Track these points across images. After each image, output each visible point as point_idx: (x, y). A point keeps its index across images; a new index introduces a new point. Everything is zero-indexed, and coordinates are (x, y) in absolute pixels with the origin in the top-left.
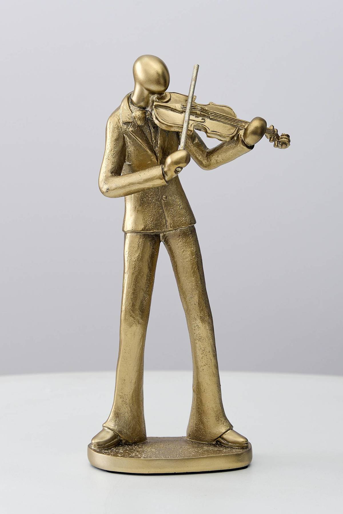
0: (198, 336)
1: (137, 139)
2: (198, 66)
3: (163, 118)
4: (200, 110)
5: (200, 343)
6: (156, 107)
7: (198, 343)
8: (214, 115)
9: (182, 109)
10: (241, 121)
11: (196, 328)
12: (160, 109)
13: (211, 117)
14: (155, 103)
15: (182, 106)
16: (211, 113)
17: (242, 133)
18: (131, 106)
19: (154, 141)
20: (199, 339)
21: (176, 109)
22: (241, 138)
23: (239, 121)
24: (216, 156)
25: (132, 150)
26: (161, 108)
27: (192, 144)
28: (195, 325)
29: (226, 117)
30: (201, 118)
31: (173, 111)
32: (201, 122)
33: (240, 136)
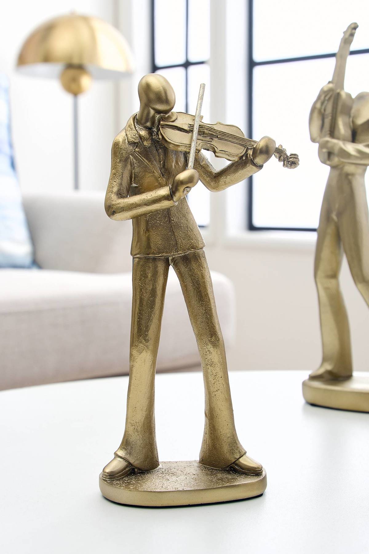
0: (209, 361)
1: (143, 160)
4: (208, 129)
5: (212, 368)
6: (163, 126)
7: (209, 368)
8: (222, 134)
9: (189, 128)
11: (208, 353)
13: (219, 136)
14: (161, 123)
15: (189, 125)
16: (219, 132)
17: (250, 152)
18: (136, 126)
20: (211, 364)
21: (183, 129)
22: (250, 157)
24: (225, 177)
25: (139, 172)
26: (168, 127)
30: (209, 138)
31: (181, 131)
32: (209, 142)
33: (249, 155)
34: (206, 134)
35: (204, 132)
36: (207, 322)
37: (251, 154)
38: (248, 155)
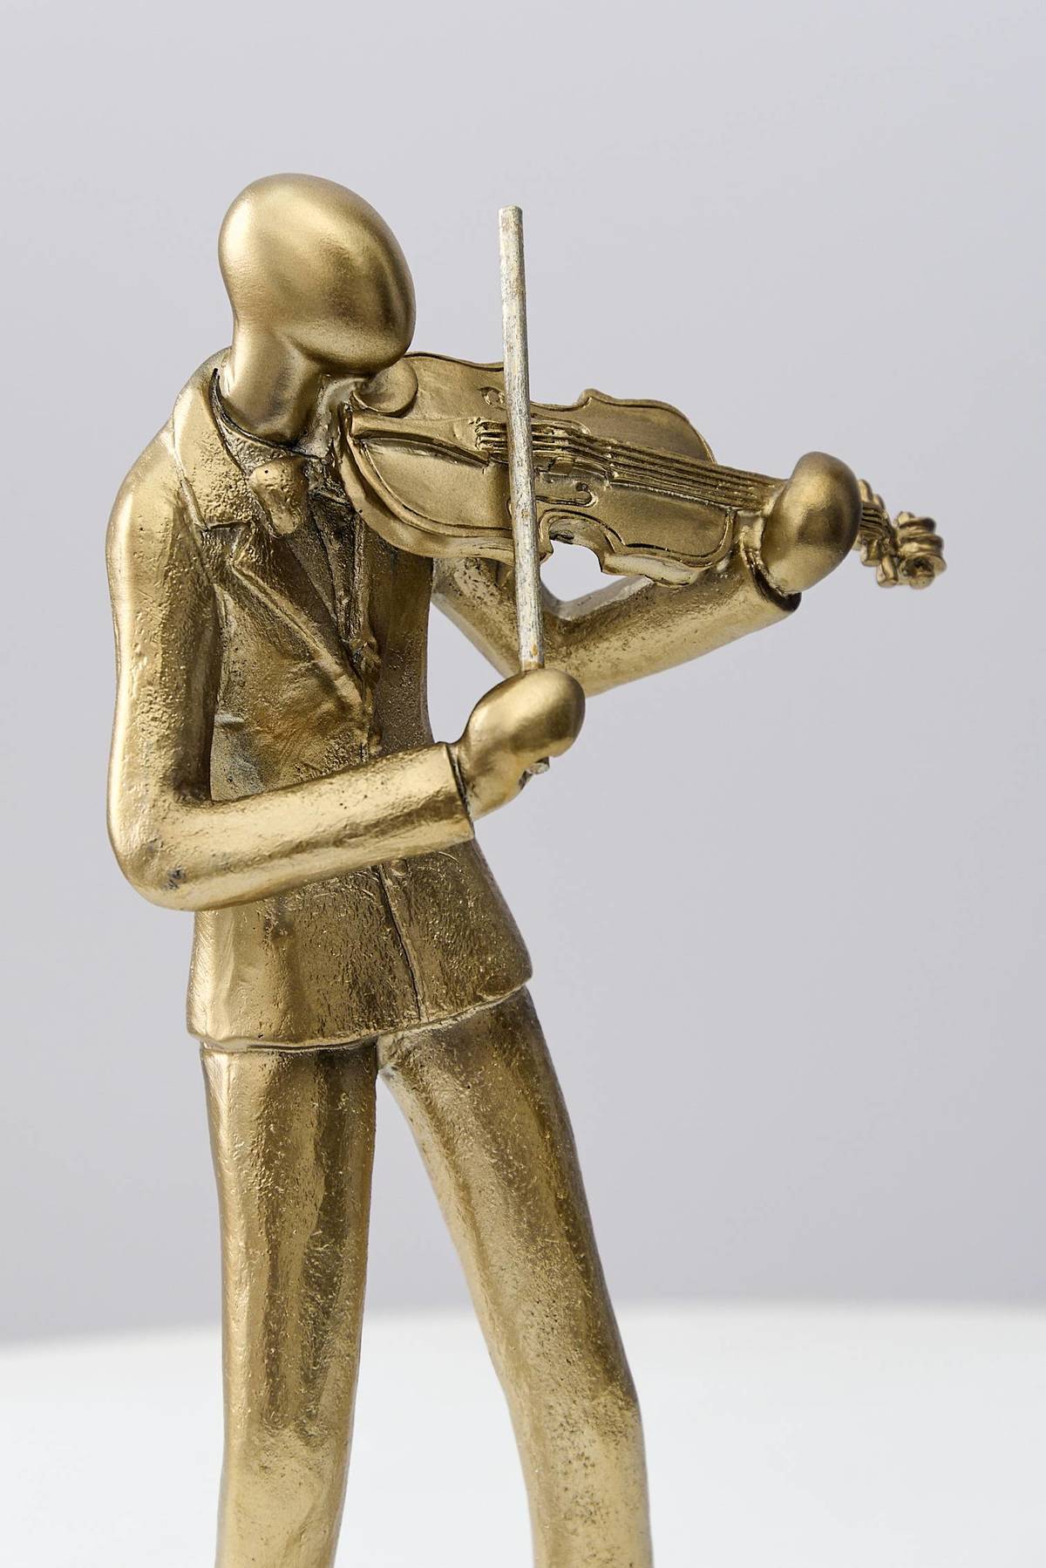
0: (582, 1502)
1: (273, 602)
2: (519, 212)
3: (409, 502)
4: (566, 444)
5: (592, 1529)
6: (364, 437)
7: (581, 1530)
8: (627, 462)
9: (484, 442)
10: (738, 478)
11: (576, 1464)
12: (383, 450)
13: (616, 475)
14: (358, 423)
15: (483, 431)
16: (614, 454)
17: (752, 535)
18: (228, 437)
19: (345, 601)
20: (587, 1514)
21: (456, 449)
22: (750, 562)
23: (735, 480)
24: (618, 644)
25: (251, 658)
26: (386, 444)
27: (493, 589)
28: (571, 1454)
29: (677, 465)
30: (575, 482)
31: (444, 456)
32: (575, 504)
33: (747, 553)
34: (562, 467)
35: (554, 461)
36: (571, 1328)
37: (758, 544)
38: (743, 554)
